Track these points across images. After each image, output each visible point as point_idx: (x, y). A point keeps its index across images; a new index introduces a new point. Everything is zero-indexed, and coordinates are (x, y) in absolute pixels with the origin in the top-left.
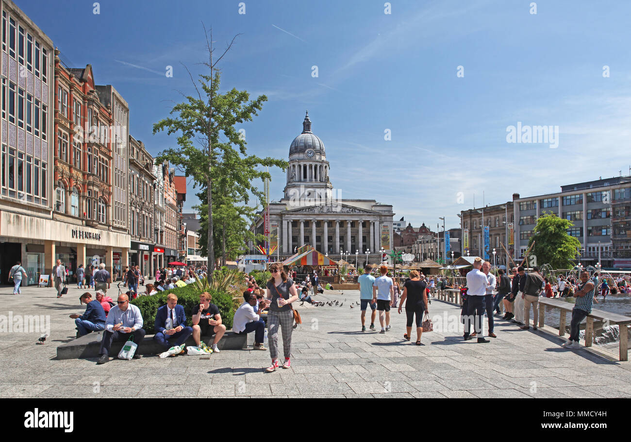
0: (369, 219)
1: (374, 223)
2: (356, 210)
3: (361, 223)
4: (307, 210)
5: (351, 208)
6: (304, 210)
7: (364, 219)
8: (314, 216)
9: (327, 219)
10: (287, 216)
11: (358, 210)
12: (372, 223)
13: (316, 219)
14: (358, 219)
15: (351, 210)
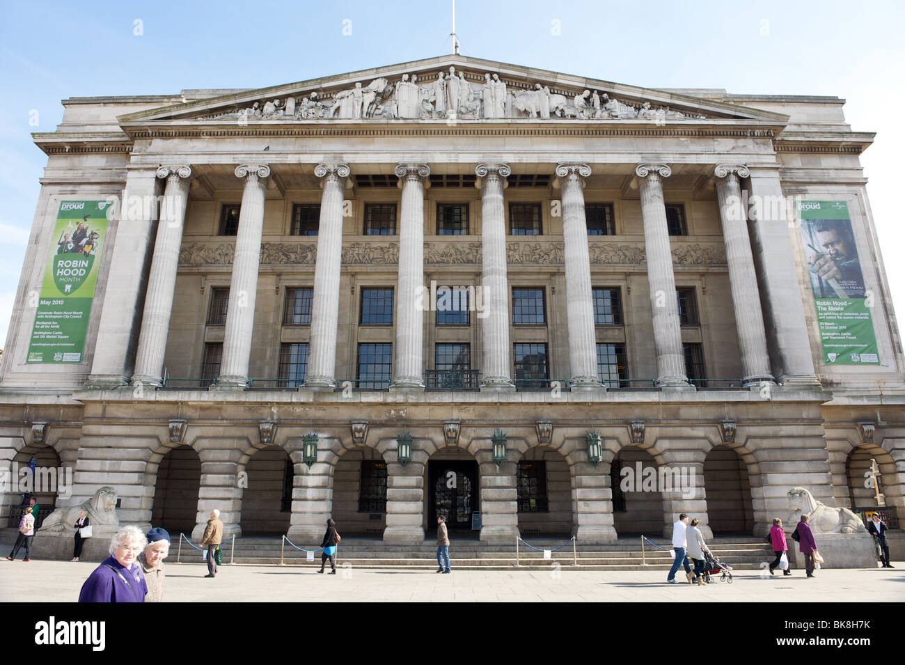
0: (704, 160)
1: (744, 183)
2: (614, 104)
3: (654, 183)
4: (290, 104)
5: (580, 91)
6: (269, 107)
7: (672, 159)
8: (336, 145)
9: (418, 159)
10: (158, 144)
11: (625, 100)
12: (733, 183)
13: (348, 159)
14: (636, 159)
15: (579, 100)
